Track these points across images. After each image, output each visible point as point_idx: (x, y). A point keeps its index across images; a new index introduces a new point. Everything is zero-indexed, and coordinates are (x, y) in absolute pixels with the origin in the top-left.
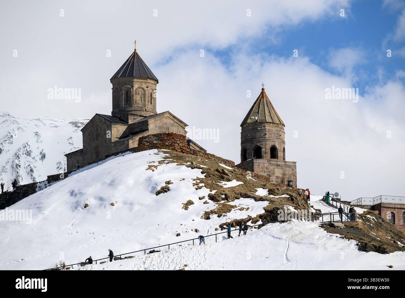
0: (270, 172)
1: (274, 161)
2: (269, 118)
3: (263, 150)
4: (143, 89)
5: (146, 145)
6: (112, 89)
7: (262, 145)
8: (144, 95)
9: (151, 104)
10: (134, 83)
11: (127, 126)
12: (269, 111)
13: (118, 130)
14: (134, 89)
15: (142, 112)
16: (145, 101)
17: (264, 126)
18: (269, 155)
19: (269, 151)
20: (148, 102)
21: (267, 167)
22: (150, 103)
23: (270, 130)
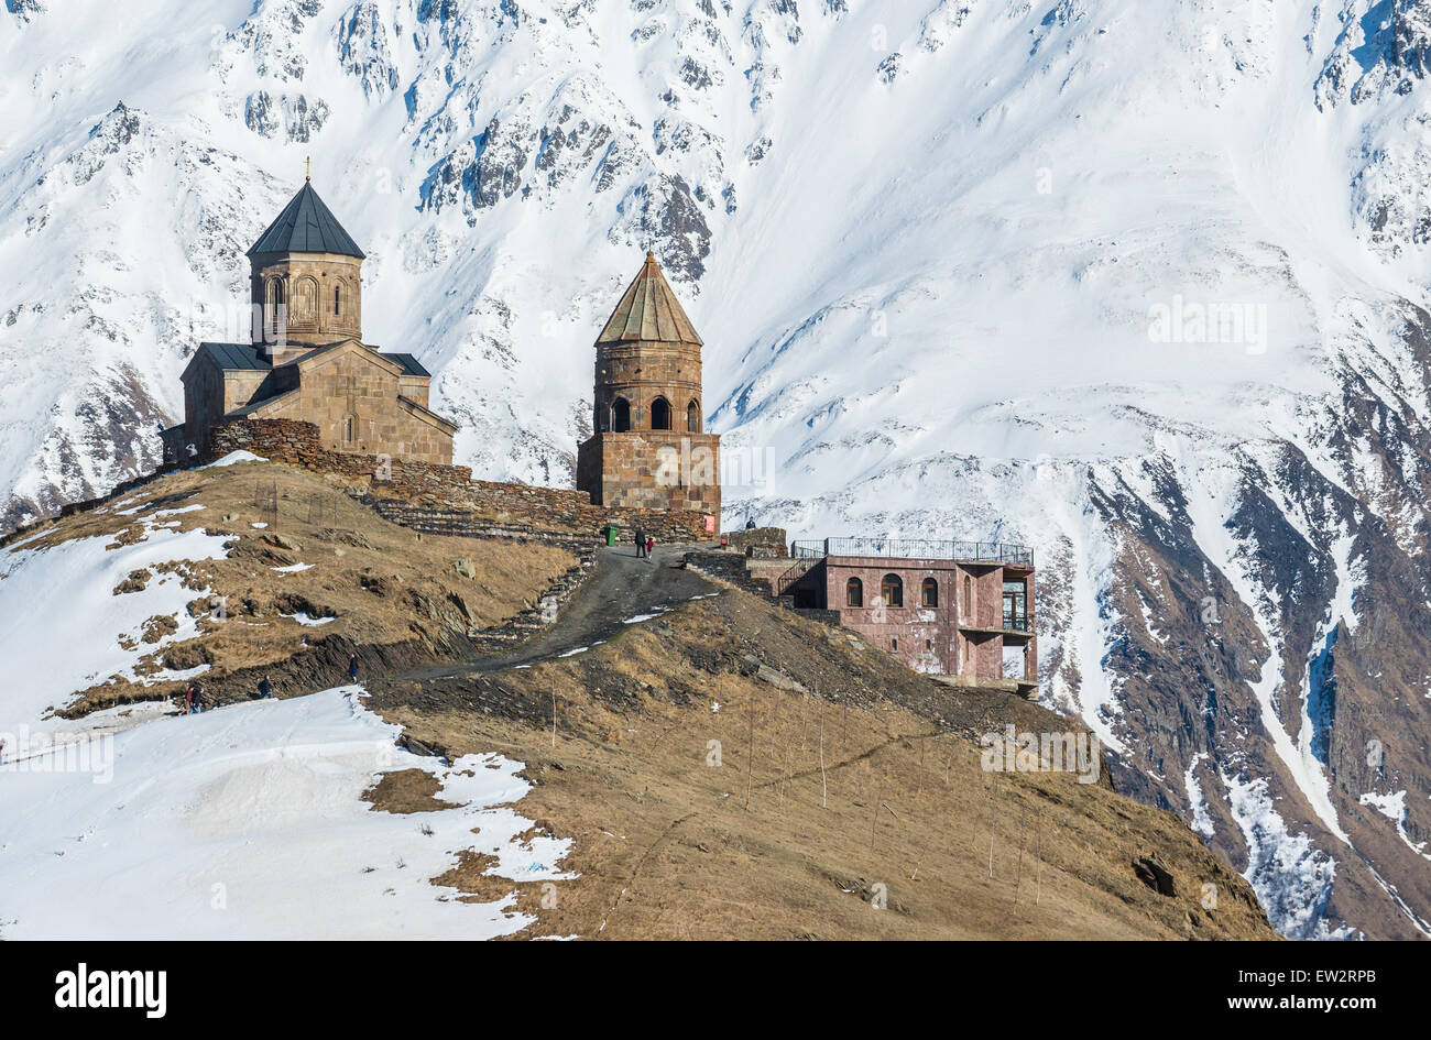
0: (646, 463)
1: (658, 435)
2: (651, 329)
3: (633, 409)
4: (313, 279)
5: (223, 448)
6: (250, 278)
7: (631, 396)
8: (317, 293)
9: (337, 313)
10: (291, 266)
11: (267, 374)
12: (656, 312)
13: (241, 385)
14: (292, 280)
15: (313, 336)
16: (318, 307)
17: (637, 349)
18: (646, 421)
19: (647, 411)
20: (328, 310)
21: (639, 451)
22: (332, 312)
23: (650, 359)
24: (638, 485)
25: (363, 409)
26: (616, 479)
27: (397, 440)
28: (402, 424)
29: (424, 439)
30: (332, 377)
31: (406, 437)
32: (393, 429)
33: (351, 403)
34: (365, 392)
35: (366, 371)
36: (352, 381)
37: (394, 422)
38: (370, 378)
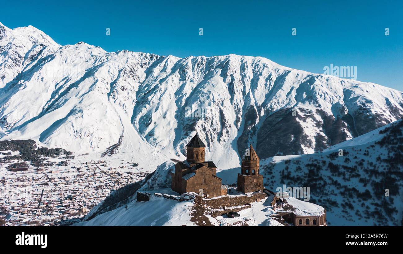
18: (251, 174)
23: (252, 163)
24: (250, 185)
25: (207, 178)
26: (247, 184)
27: (212, 183)
28: (213, 179)
29: (217, 182)
30: (201, 172)
31: (213, 182)
32: (211, 180)
33: (205, 176)
34: (207, 174)
35: (207, 171)
36: (205, 173)
37: (212, 179)
38: (208, 172)
